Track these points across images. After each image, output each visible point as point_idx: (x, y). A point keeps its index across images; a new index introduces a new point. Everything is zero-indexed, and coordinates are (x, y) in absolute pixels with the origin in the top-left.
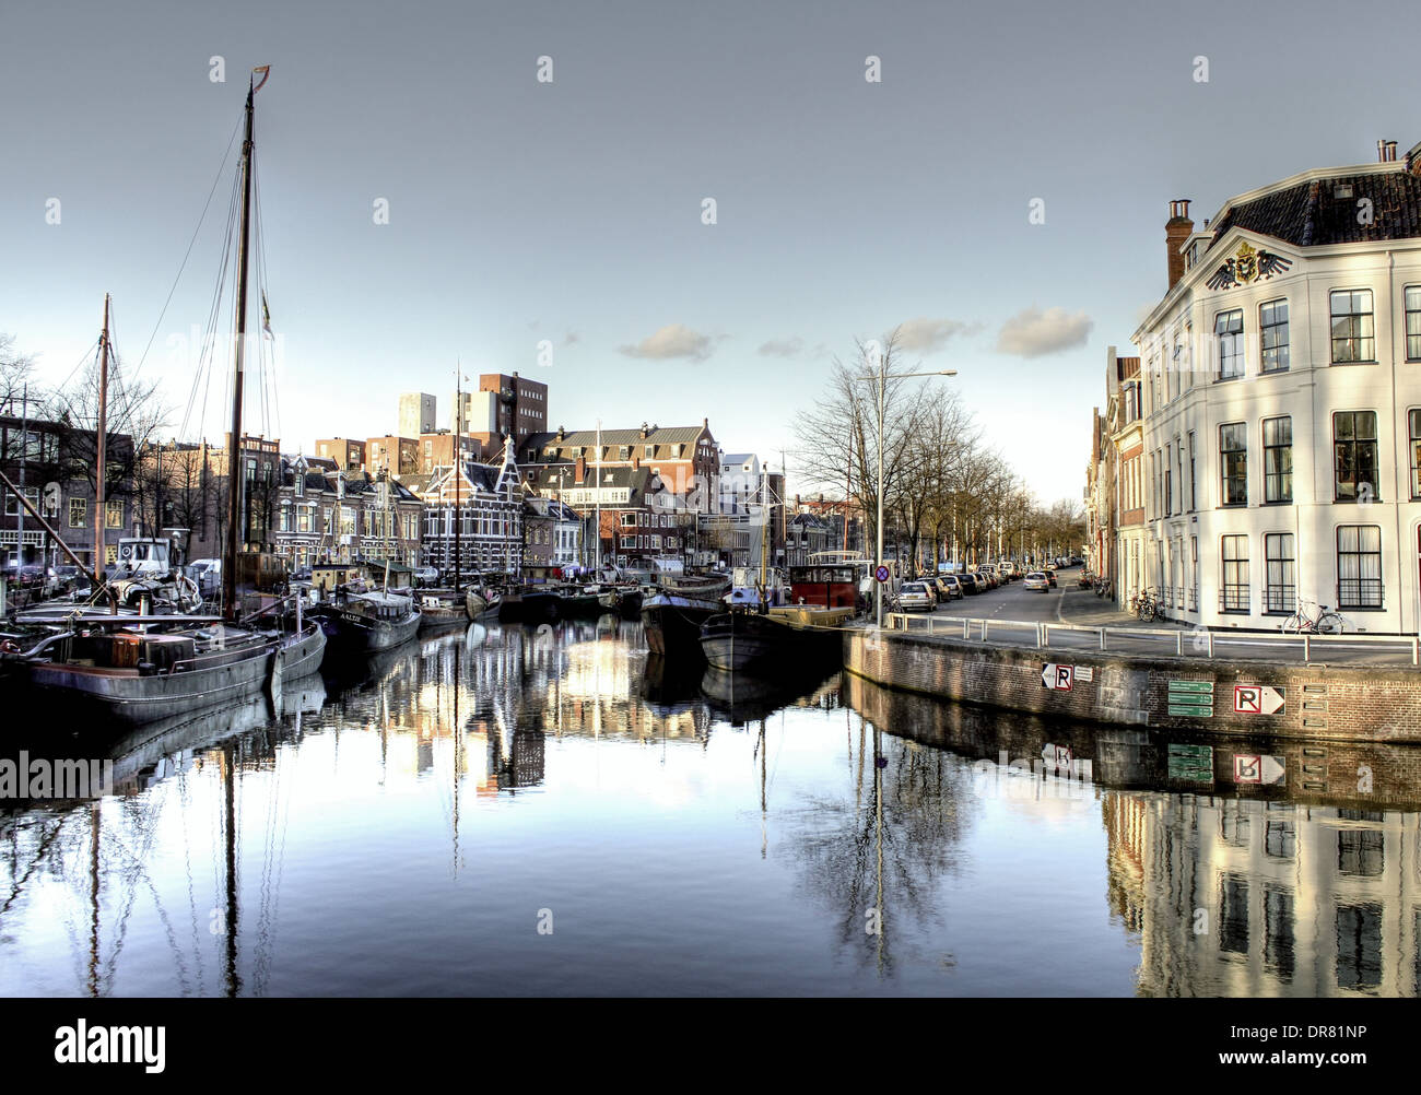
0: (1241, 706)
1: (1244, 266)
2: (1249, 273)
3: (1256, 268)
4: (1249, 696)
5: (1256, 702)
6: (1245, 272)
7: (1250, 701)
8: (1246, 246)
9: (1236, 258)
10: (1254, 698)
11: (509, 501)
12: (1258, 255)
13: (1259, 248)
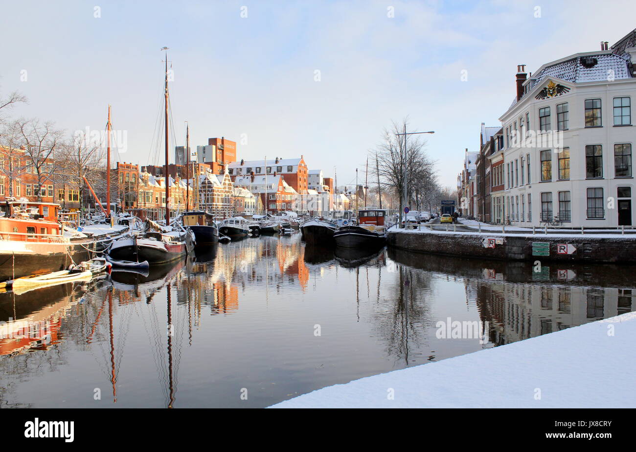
0: (560, 251)
1: (551, 90)
2: (553, 93)
3: (556, 91)
4: (563, 248)
5: (565, 250)
6: (551, 93)
7: (563, 249)
8: (552, 82)
9: (547, 87)
10: (565, 248)
11: (227, 190)
12: (557, 86)
13: (557, 84)
